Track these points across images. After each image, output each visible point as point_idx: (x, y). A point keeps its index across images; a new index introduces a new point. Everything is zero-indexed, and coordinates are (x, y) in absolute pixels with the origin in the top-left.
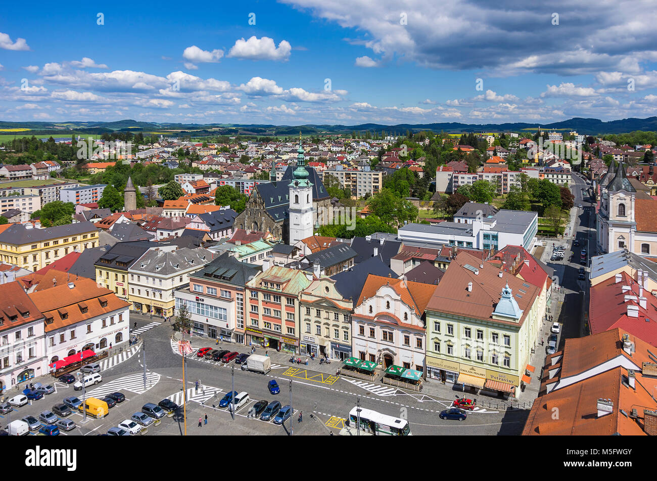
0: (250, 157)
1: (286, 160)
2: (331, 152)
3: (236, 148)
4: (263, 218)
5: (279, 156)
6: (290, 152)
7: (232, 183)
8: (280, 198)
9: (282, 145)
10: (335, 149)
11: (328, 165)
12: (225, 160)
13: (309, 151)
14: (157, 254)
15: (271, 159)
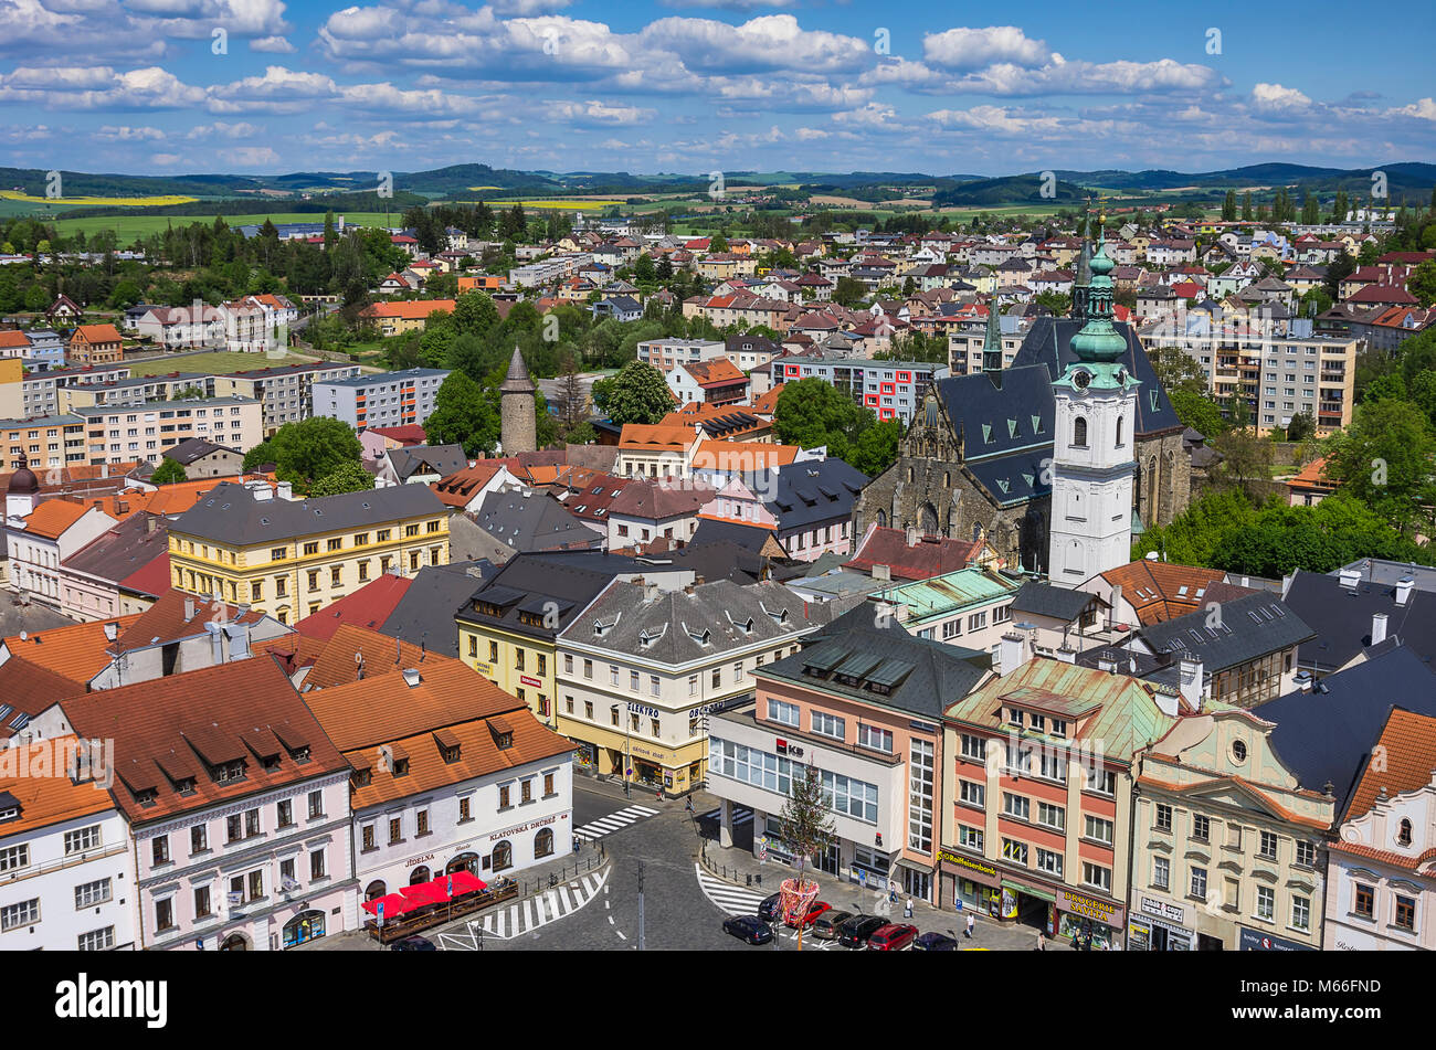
0: (869, 285)
1: (989, 295)
2: (1149, 266)
3: (817, 253)
4: (957, 492)
5: (965, 281)
6: (1003, 268)
7: (822, 371)
8: (1012, 425)
9: (972, 245)
10: (1160, 256)
11: (1139, 314)
12: (785, 293)
13: (1068, 265)
14: (641, 596)
15: (939, 292)
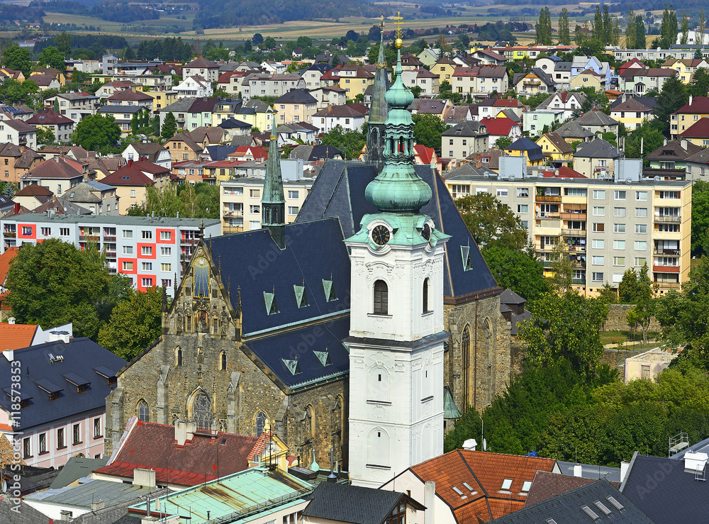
1: (267, 134)
2: (456, 99)
3: (53, 85)
4: (235, 375)
5: (239, 117)
6: (285, 100)
7: (65, 231)
8: (299, 291)
9: (244, 74)
10: (466, 85)
11: (445, 155)
12: (15, 134)
13: (360, 97)
15: (206, 132)
